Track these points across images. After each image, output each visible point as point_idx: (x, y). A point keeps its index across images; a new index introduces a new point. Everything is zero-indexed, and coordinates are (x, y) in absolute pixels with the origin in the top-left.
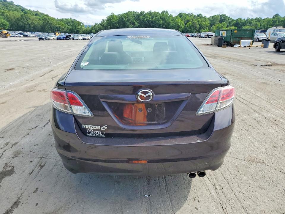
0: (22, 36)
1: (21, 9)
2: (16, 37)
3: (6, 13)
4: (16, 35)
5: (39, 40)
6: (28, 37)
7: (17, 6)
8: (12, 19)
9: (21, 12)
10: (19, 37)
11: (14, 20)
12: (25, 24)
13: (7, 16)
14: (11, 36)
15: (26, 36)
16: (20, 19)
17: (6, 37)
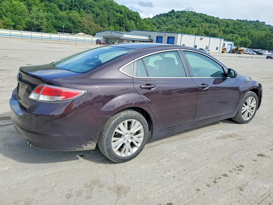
0: (255, 53)
1: (269, 29)
2: (250, 54)
3: (252, 32)
4: (249, 52)
5: (267, 58)
6: (262, 55)
7: (267, 25)
8: (256, 38)
9: (269, 31)
10: (253, 54)
11: (258, 39)
12: (267, 43)
13: (252, 36)
14: (245, 53)
15: (260, 54)
16: (263, 38)
17: (240, 53)
